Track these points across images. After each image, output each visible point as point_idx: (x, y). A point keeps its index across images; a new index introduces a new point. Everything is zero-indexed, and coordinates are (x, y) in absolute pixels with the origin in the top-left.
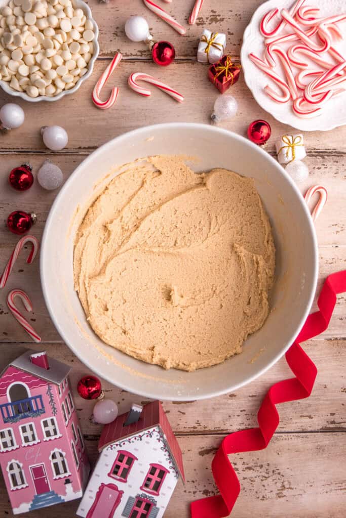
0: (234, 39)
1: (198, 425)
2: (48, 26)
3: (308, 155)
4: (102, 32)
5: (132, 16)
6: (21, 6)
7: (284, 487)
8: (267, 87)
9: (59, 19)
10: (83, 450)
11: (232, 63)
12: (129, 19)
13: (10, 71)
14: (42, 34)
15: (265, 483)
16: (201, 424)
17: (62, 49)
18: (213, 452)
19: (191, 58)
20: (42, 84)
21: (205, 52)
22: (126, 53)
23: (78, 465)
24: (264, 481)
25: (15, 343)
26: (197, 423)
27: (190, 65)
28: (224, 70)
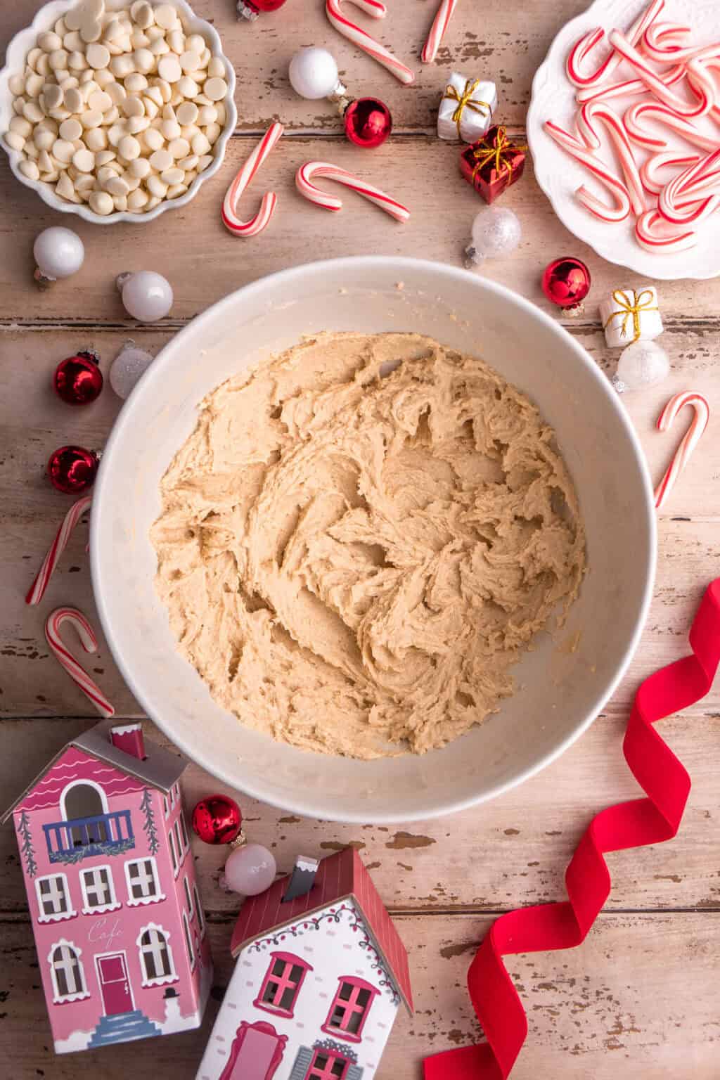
0: (513, 91)
1: (439, 892)
2: (133, 70)
3: (667, 330)
4: (242, 80)
6: (79, 31)
7: (621, 1027)
8: (581, 189)
9: (155, 56)
10: (202, 934)
11: (508, 140)
13: (55, 162)
14: (121, 87)
15: (580, 1017)
16: (446, 892)
17: (162, 117)
18: (471, 950)
19: (425, 131)
20: (121, 188)
21: (453, 119)
22: (291, 123)
23: (193, 961)
24: (579, 1013)
25: (62, 717)
26: (436, 889)
27: (424, 145)
28: (491, 156)
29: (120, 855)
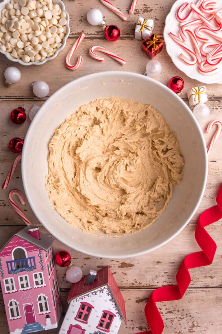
0: (159, 23)
1: (135, 282)
2: (36, 15)
3: (209, 100)
4: (72, 19)
5: (91, 9)
6: (19, 3)
7: (194, 325)
8: (181, 54)
9: (43, 11)
10: (59, 296)
11: (157, 38)
12: (89, 10)
13: (11, 45)
14: (32, 21)
15: (181, 322)
16: (138, 282)
17: (46, 31)
18: (146, 300)
19: (131, 36)
20: (33, 54)
21: (139, 31)
22: (88, 33)
23: (55, 306)
24: (180, 321)
25: (13, 226)
26: (134, 281)
27: (130, 41)
28: (152, 43)
29: (31, 272)
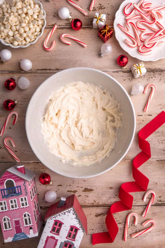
0: (110, 17)
1: (95, 202)
2: (22, 12)
3: (147, 72)
4: (48, 15)
6: (10, 4)
8: (126, 40)
9: (27, 9)
10: (39, 214)
11: (109, 28)
12: (60, 9)
13: (4, 34)
14: (19, 16)
16: (96, 202)
17: (29, 23)
18: (102, 215)
19: (90, 26)
20: (19, 40)
21: (96, 23)
22: (59, 25)
23: (36, 221)
25: (7, 162)
26: (94, 201)
27: (90, 30)
28: (105, 31)
29: (19, 196)
